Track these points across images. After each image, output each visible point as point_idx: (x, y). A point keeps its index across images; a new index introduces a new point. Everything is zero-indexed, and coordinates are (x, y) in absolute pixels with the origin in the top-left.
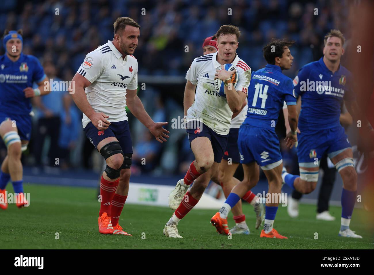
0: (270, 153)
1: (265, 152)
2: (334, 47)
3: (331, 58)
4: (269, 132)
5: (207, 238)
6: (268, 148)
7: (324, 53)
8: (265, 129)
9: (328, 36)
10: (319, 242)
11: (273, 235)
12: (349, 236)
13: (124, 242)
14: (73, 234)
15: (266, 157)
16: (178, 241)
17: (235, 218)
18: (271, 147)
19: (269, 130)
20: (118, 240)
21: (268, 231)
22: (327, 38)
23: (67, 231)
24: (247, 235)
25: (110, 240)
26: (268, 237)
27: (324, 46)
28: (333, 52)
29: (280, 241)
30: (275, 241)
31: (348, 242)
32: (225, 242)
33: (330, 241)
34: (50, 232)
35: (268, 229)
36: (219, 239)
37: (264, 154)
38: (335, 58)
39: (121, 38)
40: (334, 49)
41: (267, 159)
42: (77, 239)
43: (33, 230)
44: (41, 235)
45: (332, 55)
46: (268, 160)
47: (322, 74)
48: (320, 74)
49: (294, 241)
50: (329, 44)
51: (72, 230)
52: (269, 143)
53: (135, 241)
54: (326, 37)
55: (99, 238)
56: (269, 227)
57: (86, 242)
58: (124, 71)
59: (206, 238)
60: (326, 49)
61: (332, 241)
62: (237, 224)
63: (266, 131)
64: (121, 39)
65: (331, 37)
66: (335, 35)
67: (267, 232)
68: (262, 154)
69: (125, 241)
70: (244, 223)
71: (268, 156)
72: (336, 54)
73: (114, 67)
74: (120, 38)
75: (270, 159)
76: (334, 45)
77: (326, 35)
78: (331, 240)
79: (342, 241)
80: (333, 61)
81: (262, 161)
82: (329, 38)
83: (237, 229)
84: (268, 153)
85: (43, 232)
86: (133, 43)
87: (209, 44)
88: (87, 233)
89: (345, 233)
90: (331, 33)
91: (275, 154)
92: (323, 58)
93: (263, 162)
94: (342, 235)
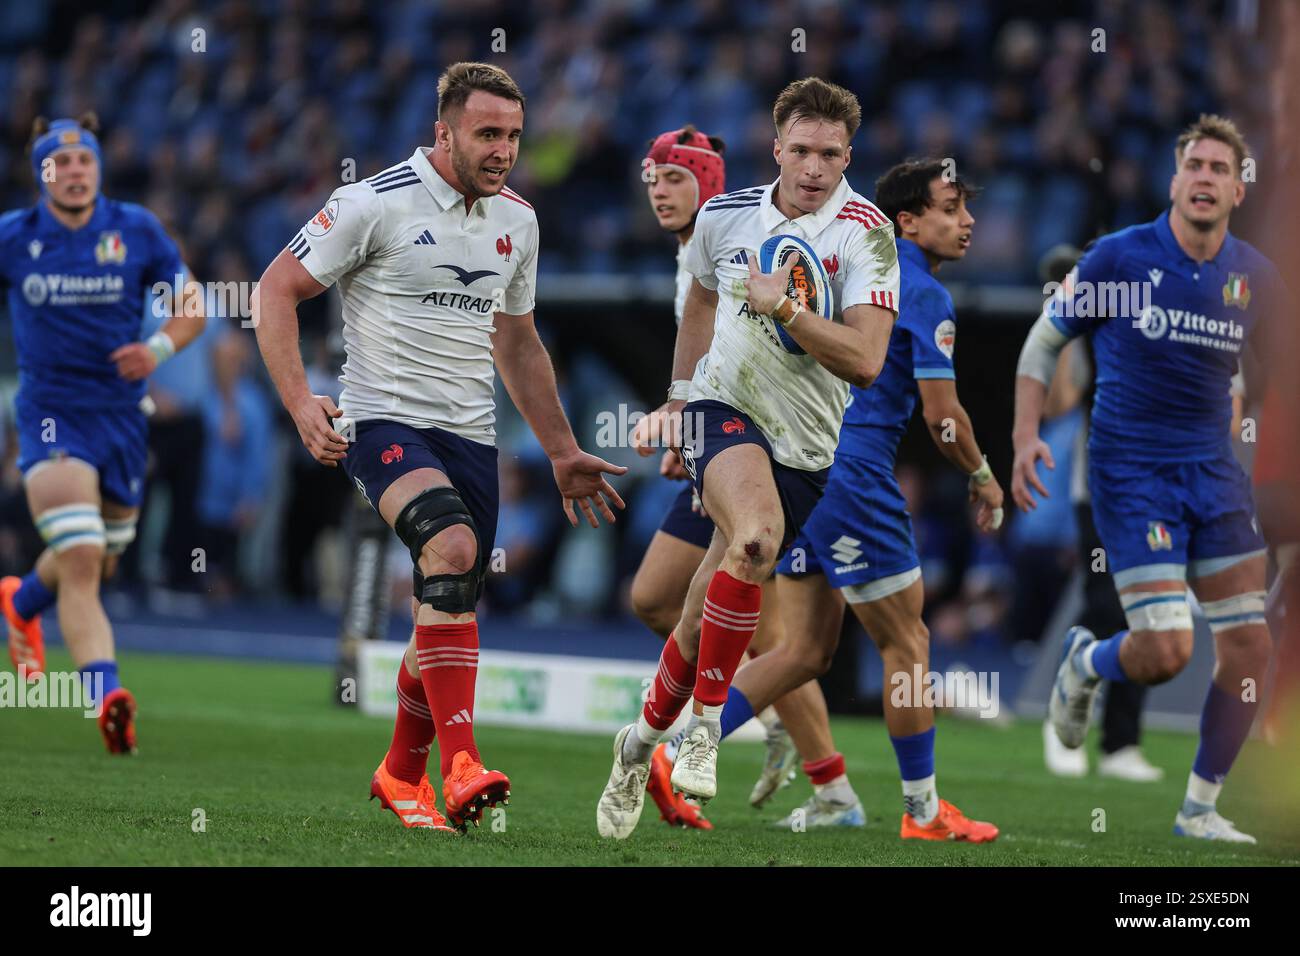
0: (867, 542)
1: (845, 540)
2: (1205, 174)
3: (1195, 213)
4: (860, 469)
5: (718, 842)
6: (858, 526)
7: (1173, 194)
8: (847, 459)
9: (1189, 136)
10: (1107, 857)
11: (945, 828)
12: (1214, 837)
13: (430, 854)
14: (250, 825)
15: (851, 556)
16: (616, 850)
17: (808, 769)
18: (868, 521)
19: (862, 462)
20: (407, 846)
21: (924, 817)
22: (1184, 144)
23: (228, 815)
24: (857, 829)
25: (382, 848)
26: (927, 837)
27: (1174, 171)
28: (1203, 194)
29: (972, 851)
30: (955, 851)
31: (1207, 857)
32: (779, 856)
33: (1145, 852)
34: (171, 819)
35: (924, 810)
36: (759, 843)
37: (843, 544)
38: (1211, 214)
39: (454, 135)
40: (1208, 184)
41: (856, 562)
42: (266, 842)
43: (112, 811)
44: (141, 829)
45: (1199, 203)
46: (860, 566)
47: (1160, 269)
48: (1151, 270)
49: (1021, 851)
50: (1191, 163)
51: (249, 811)
52: (862, 506)
53: (468, 850)
54: (1182, 138)
55: (341, 839)
56: (923, 804)
57: (297, 854)
58: (470, 252)
59: (713, 842)
60: (1182, 183)
61: (1151, 853)
62: (818, 790)
63: (849, 466)
64: (456, 141)
65: (1199, 139)
66: (1212, 133)
67: (921, 822)
68: (834, 547)
69: (435, 851)
70: (843, 785)
71: (859, 553)
72: (1212, 201)
73: (427, 238)
74: (450, 136)
75: (866, 565)
76: (1206, 167)
77: (1184, 133)
78: (1149, 850)
79: (1188, 853)
80: (1203, 226)
81: (839, 571)
82: (1191, 144)
83: (821, 805)
84: (856, 543)
85: (147, 817)
86: (495, 155)
87: (667, 157)
88: (301, 821)
89: (1200, 824)
90: (1199, 127)
91: (882, 547)
92: (1169, 214)
93: (842, 574)
94: (1187, 831)
